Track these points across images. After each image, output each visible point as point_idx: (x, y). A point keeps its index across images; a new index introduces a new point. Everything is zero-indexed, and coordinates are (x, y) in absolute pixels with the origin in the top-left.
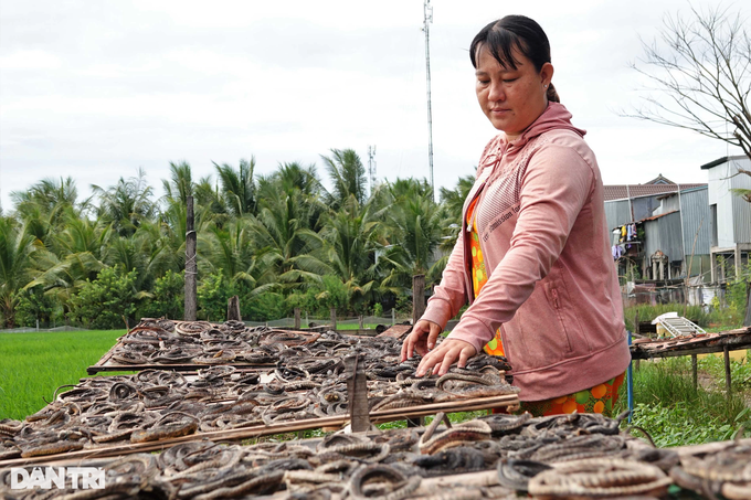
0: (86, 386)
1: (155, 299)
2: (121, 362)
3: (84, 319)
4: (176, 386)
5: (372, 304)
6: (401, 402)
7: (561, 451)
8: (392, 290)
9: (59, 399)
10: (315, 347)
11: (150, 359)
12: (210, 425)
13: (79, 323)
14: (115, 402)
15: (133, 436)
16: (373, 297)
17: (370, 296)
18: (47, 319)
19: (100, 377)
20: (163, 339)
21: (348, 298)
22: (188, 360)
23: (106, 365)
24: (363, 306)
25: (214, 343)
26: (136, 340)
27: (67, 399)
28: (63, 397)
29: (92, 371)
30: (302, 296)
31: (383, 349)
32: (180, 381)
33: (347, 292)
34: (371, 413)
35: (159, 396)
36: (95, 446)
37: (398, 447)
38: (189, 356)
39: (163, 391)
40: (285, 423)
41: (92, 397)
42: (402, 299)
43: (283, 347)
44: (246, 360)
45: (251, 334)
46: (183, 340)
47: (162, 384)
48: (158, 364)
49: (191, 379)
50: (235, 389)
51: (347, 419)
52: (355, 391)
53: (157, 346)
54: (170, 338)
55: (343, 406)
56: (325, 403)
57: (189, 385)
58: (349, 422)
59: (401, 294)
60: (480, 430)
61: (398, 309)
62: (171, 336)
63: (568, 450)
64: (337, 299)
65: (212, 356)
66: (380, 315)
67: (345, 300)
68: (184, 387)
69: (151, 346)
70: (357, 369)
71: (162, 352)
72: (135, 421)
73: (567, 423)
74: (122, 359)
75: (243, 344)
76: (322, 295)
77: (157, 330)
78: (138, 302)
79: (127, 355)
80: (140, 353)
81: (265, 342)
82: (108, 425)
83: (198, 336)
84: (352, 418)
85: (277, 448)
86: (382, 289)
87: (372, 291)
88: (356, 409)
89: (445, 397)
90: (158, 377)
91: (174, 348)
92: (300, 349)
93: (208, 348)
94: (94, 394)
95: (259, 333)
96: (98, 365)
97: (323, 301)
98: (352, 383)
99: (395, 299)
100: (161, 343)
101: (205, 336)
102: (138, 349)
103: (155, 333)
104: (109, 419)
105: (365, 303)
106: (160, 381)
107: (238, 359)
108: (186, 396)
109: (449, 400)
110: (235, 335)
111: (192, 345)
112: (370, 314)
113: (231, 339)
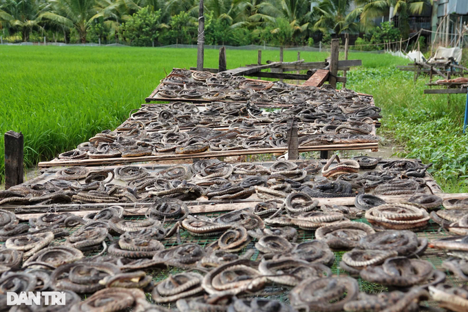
0: (145, 110)
1: (171, 29)
2: (163, 96)
3: (127, 39)
4: (194, 113)
5: (307, 38)
6: (315, 142)
7: (390, 188)
8: (321, 29)
9: (132, 117)
10: (271, 92)
11: (179, 95)
12: (215, 145)
13: (124, 42)
14: (162, 121)
15: (177, 150)
16: (308, 34)
17: (306, 33)
18: (105, 38)
19: (152, 104)
20: (186, 82)
21: (292, 34)
22: (200, 97)
23: (155, 97)
24: (301, 40)
25: (214, 86)
26: (171, 82)
27: (136, 117)
28: (134, 116)
29: (148, 101)
30: (263, 31)
31: (309, 94)
32: (195, 110)
33: (291, 29)
34: (299, 147)
35: (185, 121)
36: (158, 154)
37: (311, 171)
38: (200, 94)
39: (187, 117)
40: (254, 149)
41: (150, 118)
42: (327, 35)
43: (252, 92)
44: (231, 99)
45: (234, 82)
46: (196, 84)
47: (186, 111)
48: (183, 98)
49: (202, 109)
50: (226, 119)
51: (286, 149)
52: (291, 137)
53: (182, 86)
54: (189, 81)
55: (285, 141)
56: (275, 138)
57: (201, 113)
58: (287, 151)
59: (327, 32)
60: (354, 167)
61: (324, 42)
62: (190, 80)
63: (393, 188)
64: (285, 34)
65: (213, 95)
66: (311, 46)
67: (289, 34)
68: (198, 115)
69: (179, 87)
70: (293, 125)
71: (185, 91)
72: (175, 137)
73: (399, 166)
74: (164, 94)
75: (230, 87)
76: (275, 31)
77: (182, 77)
78: (160, 30)
79: (167, 92)
80: (174, 91)
81: (243, 87)
82: (161, 138)
83: (205, 81)
84: (289, 150)
85: (250, 167)
86: (315, 28)
87: (308, 30)
88: (291, 146)
89: (339, 141)
90: (184, 107)
91: (192, 89)
92: (262, 93)
93: (210, 89)
94: (150, 115)
95: (239, 81)
96: (150, 97)
97: (275, 35)
98: (290, 132)
99: (322, 35)
100: (185, 85)
101: (208, 82)
102: (172, 88)
103: (181, 79)
104: (161, 135)
105: (303, 37)
106: (185, 110)
107: (227, 98)
108: (200, 122)
109: (341, 143)
110: (225, 81)
111: (202, 87)
112: (305, 44)
113: (223, 84)
